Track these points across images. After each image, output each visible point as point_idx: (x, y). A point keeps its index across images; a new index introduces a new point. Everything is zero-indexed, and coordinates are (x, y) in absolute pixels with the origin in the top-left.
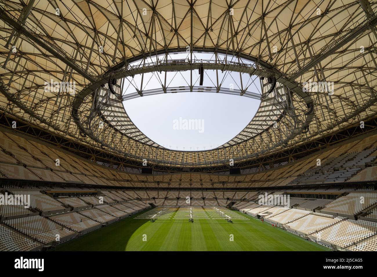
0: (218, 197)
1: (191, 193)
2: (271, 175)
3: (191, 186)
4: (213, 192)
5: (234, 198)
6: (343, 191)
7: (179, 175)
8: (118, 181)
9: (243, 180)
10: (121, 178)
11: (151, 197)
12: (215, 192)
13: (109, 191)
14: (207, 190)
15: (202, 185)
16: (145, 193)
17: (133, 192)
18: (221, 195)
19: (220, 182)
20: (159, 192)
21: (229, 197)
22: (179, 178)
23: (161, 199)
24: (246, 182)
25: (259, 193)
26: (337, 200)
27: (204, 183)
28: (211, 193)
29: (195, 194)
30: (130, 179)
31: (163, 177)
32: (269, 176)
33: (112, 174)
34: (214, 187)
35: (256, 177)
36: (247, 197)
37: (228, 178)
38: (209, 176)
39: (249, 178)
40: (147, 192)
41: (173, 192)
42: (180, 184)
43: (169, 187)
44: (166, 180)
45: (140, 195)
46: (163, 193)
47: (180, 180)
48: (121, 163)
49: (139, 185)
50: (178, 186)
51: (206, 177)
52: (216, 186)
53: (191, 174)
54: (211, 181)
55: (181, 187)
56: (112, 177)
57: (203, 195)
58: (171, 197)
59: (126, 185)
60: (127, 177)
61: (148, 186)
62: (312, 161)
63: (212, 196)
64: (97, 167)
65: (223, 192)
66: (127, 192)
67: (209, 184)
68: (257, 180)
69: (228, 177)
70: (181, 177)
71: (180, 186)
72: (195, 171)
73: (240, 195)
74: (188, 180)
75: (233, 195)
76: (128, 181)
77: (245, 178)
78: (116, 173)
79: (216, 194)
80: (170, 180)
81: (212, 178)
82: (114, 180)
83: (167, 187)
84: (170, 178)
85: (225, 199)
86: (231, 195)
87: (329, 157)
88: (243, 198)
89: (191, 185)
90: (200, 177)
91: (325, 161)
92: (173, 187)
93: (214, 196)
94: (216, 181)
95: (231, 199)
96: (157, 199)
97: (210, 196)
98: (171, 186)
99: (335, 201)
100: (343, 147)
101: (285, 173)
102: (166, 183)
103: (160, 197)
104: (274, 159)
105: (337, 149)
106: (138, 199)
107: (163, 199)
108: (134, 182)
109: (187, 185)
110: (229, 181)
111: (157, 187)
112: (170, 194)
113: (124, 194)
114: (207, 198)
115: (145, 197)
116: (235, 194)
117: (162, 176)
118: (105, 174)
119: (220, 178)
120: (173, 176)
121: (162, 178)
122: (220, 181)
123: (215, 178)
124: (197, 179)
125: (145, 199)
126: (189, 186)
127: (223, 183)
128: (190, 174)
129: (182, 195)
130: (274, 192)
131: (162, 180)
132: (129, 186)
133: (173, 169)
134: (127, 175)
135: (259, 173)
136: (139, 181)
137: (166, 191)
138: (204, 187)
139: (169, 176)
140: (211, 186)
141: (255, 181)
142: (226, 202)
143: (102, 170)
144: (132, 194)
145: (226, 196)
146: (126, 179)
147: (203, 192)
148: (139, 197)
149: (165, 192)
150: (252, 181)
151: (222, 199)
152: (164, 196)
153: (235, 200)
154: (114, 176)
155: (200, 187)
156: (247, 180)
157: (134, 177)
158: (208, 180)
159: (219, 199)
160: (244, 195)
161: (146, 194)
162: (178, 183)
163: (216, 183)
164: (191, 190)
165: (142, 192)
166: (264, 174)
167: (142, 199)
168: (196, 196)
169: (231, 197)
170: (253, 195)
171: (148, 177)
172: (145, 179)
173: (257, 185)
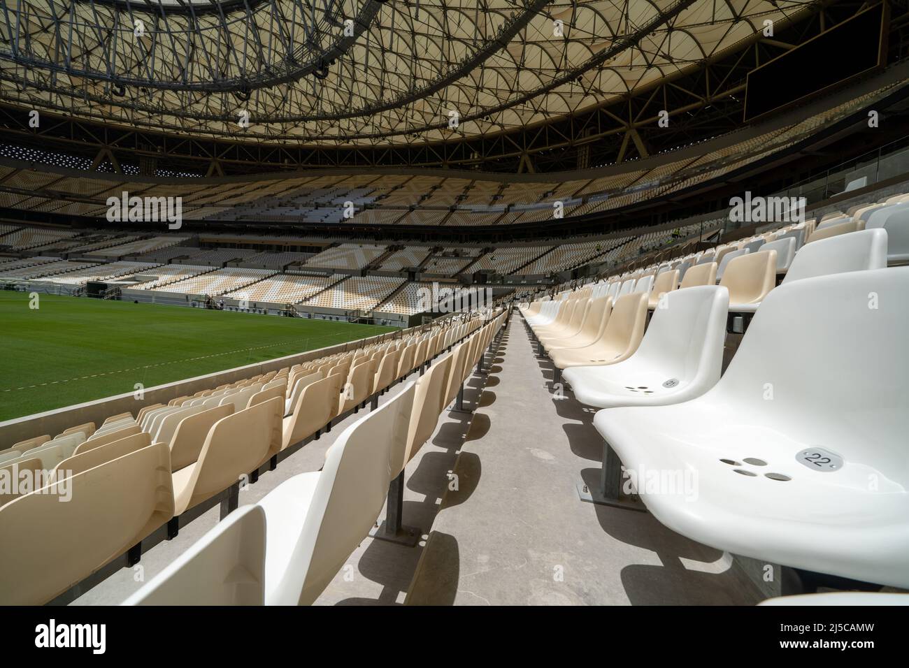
6: (331, 240)
24: (16, 191)
25: (82, 235)
26: (321, 254)
77: (9, 176)
87: (303, 186)
91: (295, 192)
99: (319, 254)
100: (324, 178)
104: (162, 150)
105: (313, 178)
130: (154, 237)
141: (64, 196)
170: (52, 239)
173: (75, 210)
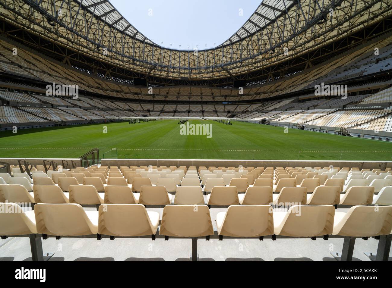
0: (218, 110)
1: (189, 107)
2: (280, 85)
3: (190, 100)
4: (213, 106)
5: (236, 111)
7: (178, 88)
8: (103, 90)
9: (247, 93)
10: (108, 88)
11: (146, 109)
12: (215, 106)
13: (89, 98)
14: (207, 104)
15: (202, 98)
16: (138, 106)
17: (125, 104)
18: (222, 108)
19: (222, 96)
20: (155, 105)
21: (230, 110)
22: (177, 91)
23: (157, 111)
24: (251, 95)
25: (263, 104)
27: (204, 97)
28: (211, 107)
29: (194, 107)
30: (119, 89)
31: (160, 90)
32: (277, 87)
33: (97, 83)
34: (215, 100)
35: (262, 89)
36: (249, 109)
37: (232, 92)
38: (211, 90)
39: (254, 90)
40: (141, 105)
41: (170, 105)
42: (178, 98)
43: (166, 100)
44: (163, 94)
45: (133, 107)
46: (159, 106)
47: (179, 94)
48: (106, 70)
49: (132, 97)
50: (175, 100)
51: (207, 91)
52: (217, 99)
53: (191, 88)
54: (212, 95)
55: (179, 100)
56: (96, 86)
57: (202, 108)
58: (168, 110)
59: (115, 95)
60: (116, 87)
61: (141, 98)
62: (338, 62)
63: (212, 110)
64: (75, 73)
65: (224, 106)
66: (116, 103)
67: (210, 97)
68: (263, 92)
69: (232, 90)
70: (180, 90)
71: (177, 99)
72: (195, 85)
73: (242, 108)
74: (187, 93)
75: (235, 108)
76: (117, 91)
77: (250, 91)
78: (102, 82)
79: (216, 108)
80: (167, 93)
81: (213, 92)
82: (99, 88)
83: (164, 100)
84: (167, 91)
85: (225, 112)
86: (232, 108)
88: (245, 110)
89: (190, 98)
90: (201, 91)
92: (170, 100)
93: (214, 110)
94: (218, 94)
95: (232, 112)
96: (152, 111)
97: (210, 109)
98: (168, 99)
101: (298, 81)
102: (162, 96)
103: (155, 110)
104: (287, 67)
106: (128, 110)
107: (158, 111)
108: (125, 93)
109: (186, 99)
110: (232, 95)
111: (153, 99)
112: (168, 107)
113: (113, 104)
114: (206, 111)
115: (139, 109)
116: (237, 107)
117: (158, 89)
118: (85, 81)
119: (222, 92)
120: (170, 89)
121: (158, 91)
122: (222, 94)
123: (217, 91)
124: (197, 92)
125: (138, 111)
126: (188, 100)
127: (226, 96)
128: (189, 88)
129: (179, 108)
130: (282, 101)
131: (158, 93)
132: (118, 96)
133: (171, 82)
134: (116, 86)
135: (266, 85)
136: (132, 92)
137: (163, 104)
138: (204, 100)
139: (166, 89)
140: (212, 100)
141: (260, 93)
142: (226, 114)
143: (82, 76)
144: (122, 105)
145: (227, 109)
146: (115, 89)
147: (203, 106)
148: (131, 109)
149: (162, 106)
150: (257, 93)
151: (223, 112)
152: (160, 109)
153: (236, 112)
154: (100, 84)
155: (200, 100)
156: (251, 92)
157: (124, 88)
158: (209, 94)
159: (219, 112)
160: (246, 108)
161: (140, 106)
162: (176, 96)
163: (217, 96)
164: (190, 103)
165: (136, 104)
166: (272, 85)
167: (134, 110)
168: (194, 109)
169: (232, 110)
170: (256, 107)
171: (142, 89)
172: (139, 91)
173: (262, 97)
